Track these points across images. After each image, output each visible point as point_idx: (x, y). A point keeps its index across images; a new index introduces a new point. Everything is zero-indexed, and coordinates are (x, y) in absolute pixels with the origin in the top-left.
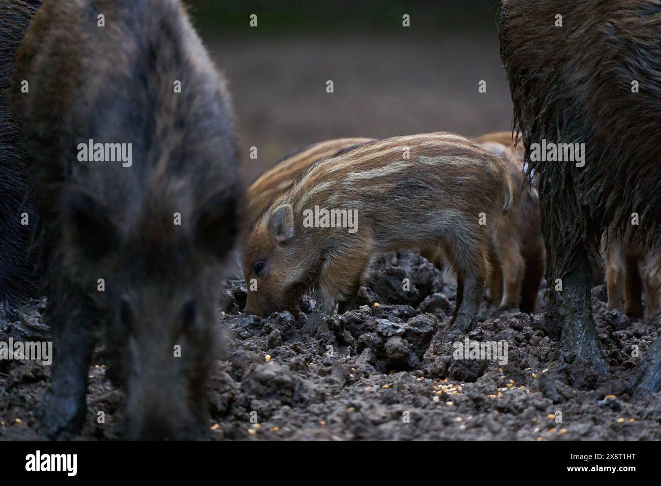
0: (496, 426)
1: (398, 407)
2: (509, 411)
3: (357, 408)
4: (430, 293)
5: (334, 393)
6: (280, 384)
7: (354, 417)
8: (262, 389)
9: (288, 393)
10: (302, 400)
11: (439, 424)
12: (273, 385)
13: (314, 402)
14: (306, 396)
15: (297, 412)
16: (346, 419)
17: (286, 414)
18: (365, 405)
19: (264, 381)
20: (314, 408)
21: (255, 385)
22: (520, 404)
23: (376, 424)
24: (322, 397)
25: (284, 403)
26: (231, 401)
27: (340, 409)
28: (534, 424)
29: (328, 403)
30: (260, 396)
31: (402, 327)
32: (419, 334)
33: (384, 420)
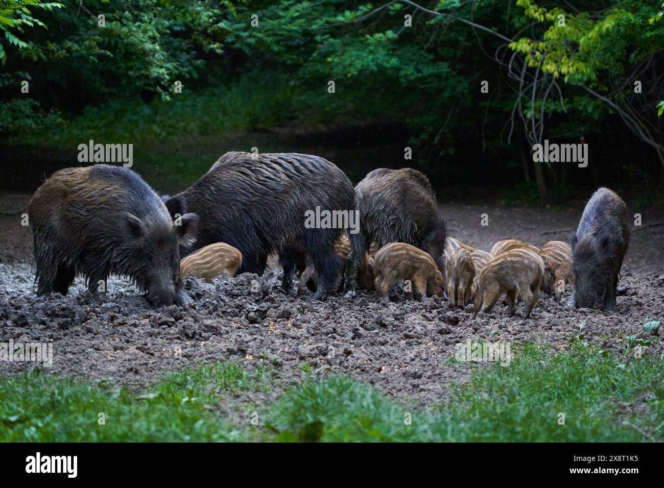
0: (291, 344)
1: (255, 336)
2: (295, 338)
3: (240, 337)
4: (267, 295)
5: (232, 331)
6: (212, 327)
7: (239, 340)
8: (206, 329)
9: (215, 330)
10: (220, 333)
11: (270, 343)
12: (210, 328)
13: (225, 334)
14: (221, 332)
15: (218, 337)
16: (236, 340)
17: (214, 338)
18: (243, 335)
19: (206, 326)
20: (225, 336)
21: (203, 327)
22: (300, 336)
23: (247, 342)
24: (228, 332)
25: (214, 334)
26: (194, 333)
27: (234, 337)
28: (304, 343)
29: (230, 334)
30: (205, 332)
31: (256, 308)
32: (261, 311)
33: (250, 341)
